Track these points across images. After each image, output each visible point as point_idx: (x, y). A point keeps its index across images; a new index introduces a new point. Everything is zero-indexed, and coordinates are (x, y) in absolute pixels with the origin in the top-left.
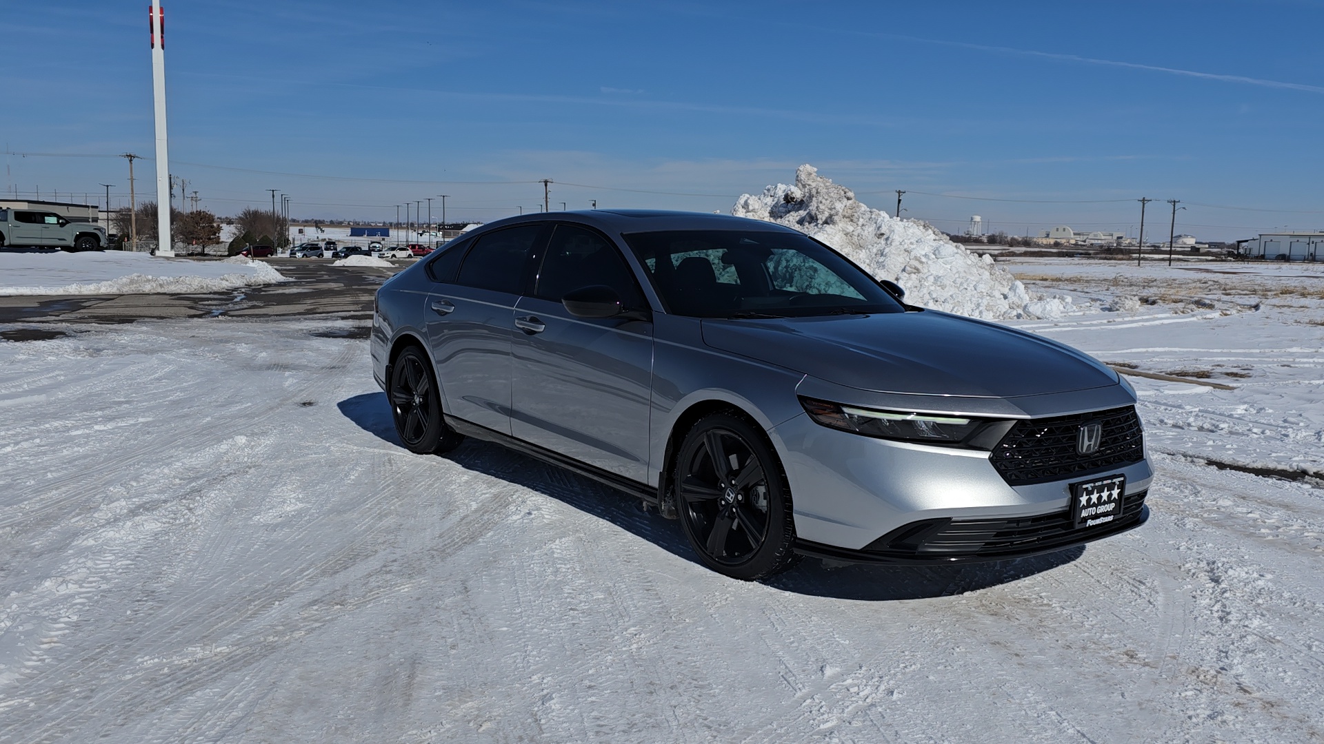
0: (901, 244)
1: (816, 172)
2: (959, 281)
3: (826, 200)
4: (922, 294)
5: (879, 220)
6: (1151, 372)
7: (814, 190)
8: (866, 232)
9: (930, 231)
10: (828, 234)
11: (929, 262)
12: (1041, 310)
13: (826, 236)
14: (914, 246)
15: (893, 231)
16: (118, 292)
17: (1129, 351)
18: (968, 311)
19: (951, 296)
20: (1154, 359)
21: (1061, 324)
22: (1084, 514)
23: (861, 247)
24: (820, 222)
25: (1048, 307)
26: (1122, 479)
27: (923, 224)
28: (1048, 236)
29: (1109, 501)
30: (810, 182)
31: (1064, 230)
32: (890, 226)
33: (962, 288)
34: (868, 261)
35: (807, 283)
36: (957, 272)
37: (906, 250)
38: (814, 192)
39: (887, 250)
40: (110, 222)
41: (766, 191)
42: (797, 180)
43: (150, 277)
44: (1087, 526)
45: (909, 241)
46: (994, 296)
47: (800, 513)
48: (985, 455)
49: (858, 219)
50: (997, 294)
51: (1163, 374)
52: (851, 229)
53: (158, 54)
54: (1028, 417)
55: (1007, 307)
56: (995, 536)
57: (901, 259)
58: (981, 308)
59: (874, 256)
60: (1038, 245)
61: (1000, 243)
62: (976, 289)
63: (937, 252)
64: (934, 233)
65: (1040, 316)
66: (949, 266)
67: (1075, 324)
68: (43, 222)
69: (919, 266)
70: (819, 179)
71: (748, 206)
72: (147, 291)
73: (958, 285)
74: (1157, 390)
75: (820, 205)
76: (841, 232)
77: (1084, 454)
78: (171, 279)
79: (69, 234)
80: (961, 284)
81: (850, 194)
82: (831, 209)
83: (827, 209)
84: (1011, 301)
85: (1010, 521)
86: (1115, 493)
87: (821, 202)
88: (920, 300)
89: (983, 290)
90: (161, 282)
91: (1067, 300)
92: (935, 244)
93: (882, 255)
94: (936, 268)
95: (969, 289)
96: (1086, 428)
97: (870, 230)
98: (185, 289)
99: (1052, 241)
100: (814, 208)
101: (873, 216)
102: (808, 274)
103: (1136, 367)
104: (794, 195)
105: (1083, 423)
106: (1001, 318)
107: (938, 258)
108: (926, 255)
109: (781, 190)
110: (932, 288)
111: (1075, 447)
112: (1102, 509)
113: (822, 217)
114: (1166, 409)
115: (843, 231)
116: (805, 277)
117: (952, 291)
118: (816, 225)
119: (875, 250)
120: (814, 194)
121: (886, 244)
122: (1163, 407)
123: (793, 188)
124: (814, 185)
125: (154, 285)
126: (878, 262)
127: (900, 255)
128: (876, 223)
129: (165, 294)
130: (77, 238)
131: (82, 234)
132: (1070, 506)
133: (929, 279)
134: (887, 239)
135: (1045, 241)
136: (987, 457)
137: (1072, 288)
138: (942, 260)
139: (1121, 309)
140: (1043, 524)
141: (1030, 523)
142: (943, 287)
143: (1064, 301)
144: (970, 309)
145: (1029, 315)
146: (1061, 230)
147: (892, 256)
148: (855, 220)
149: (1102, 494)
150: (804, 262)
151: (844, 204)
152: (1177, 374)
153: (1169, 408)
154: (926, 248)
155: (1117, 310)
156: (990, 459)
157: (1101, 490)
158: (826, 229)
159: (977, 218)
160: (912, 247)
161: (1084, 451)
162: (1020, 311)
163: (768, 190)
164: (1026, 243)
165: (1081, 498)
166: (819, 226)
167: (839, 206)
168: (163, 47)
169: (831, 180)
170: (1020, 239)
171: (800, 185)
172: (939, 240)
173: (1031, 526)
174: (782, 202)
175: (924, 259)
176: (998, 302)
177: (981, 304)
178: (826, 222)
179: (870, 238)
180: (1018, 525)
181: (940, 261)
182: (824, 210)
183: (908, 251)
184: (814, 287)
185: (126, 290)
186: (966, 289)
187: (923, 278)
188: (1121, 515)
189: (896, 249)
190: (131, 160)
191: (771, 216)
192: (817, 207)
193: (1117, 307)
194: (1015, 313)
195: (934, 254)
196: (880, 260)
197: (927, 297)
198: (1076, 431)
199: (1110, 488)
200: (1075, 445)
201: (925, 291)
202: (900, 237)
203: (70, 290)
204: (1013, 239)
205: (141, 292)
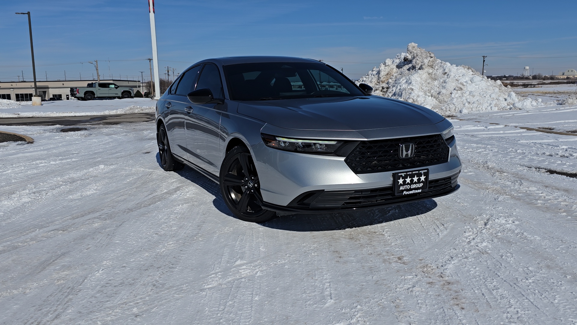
0: (454, 77)
1: (417, 46)
2: (482, 93)
3: (420, 58)
4: (463, 100)
5: (445, 66)
6: (559, 131)
7: (415, 54)
8: (438, 72)
9: (470, 70)
10: (420, 74)
11: (467, 85)
12: (521, 105)
13: (419, 75)
14: (461, 78)
15: (451, 71)
16: (124, 113)
17: (555, 122)
18: (485, 107)
19: (477, 100)
20: (565, 125)
21: (530, 111)
22: (401, 188)
23: (435, 79)
24: (417, 69)
25: (525, 104)
26: (426, 171)
27: (468, 67)
28: (563, 74)
29: (419, 181)
30: (413, 51)
31: (572, 71)
32: (450, 69)
33: (483, 96)
34: (438, 86)
35: (408, 96)
36: (482, 89)
37: (456, 80)
38: (415, 55)
39: (447, 80)
40: (144, 87)
41: (397, 57)
42: (408, 50)
43: (138, 107)
44: (404, 194)
45: (458, 76)
46: (500, 100)
47: (263, 189)
48: (343, 159)
49: (435, 67)
50: (501, 98)
51: (565, 132)
52: (431, 71)
53: (152, 15)
54: (366, 140)
55: (506, 105)
56: (349, 199)
57: (454, 84)
58: (491, 105)
59: (441, 83)
60: (558, 79)
61: (539, 79)
62: (490, 97)
63: (472, 80)
64: (472, 71)
65: (521, 108)
66: (477, 87)
67: (538, 111)
68: (109, 87)
69: (462, 87)
70: (418, 49)
71: (386, 64)
72: (136, 112)
73: (482, 95)
74: (556, 139)
75: (417, 61)
76: (426, 73)
77: (404, 158)
78: (147, 107)
79: (119, 92)
80: (483, 94)
81: (432, 55)
82: (422, 63)
83: (420, 63)
84: (508, 102)
85: (356, 191)
86: (423, 178)
87: (417, 60)
88: (461, 103)
89: (494, 97)
90: (142, 109)
91: (539, 100)
92: (472, 76)
93: (445, 82)
94: (471, 88)
95: (487, 97)
96: (404, 145)
97: (440, 71)
98: (151, 111)
99: (565, 77)
100: (414, 63)
101: (442, 65)
102: (409, 92)
103: (553, 129)
104: (408, 58)
105: (402, 143)
106: (501, 110)
107: (472, 83)
108: (466, 82)
109: (403, 55)
110: (468, 97)
111: (398, 155)
112: (414, 186)
113: (418, 67)
114: (552, 148)
115: (427, 72)
116: (407, 93)
117: (478, 98)
118: (415, 70)
119: (442, 81)
120: (416, 56)
121: (447, 77)
122: (551, 147)
123: (408, 55)
124: (415, 52)
125: (139, 110)
126: (443, 86)
127: (453, 82)
128: (443, 68)
129: (143, 113)
130: (122, 93)
131: (124, 92)
132: (393, 184)
133: (466, 93)
134: (448, 75)
135: (562, 77)
136: (343, 160)
137: (551, 96)
138: (474, 84)
139: (567, 104)
140: (378, 193)
141: (369, 193)
142: (473, 96)
143: (537, 101)
144: (486, 106)
145: (515, 107)
146: (570, 71)
147: (449, 83)
148: (433, 67)
149: (413, 178)
150: (408, 86)
151: (428, 60)
152: (572, 132)
153: (554, 147)
154: (467, 78)
155: (564, 104)
156: (345, 161)
157: (412, 176)
158: (419, 72)
159: (527, 68)
160: (460, 78)
161: (404, 156)
162: (512, 106)
163: (398, 56)
164: (552, 78)
165: (399, 180)
166: (416, 71)
167: (426, 61)
168: (154, 12)
169: (424, 49)
170: (549, 77)
171: (409, 52)
172: (475, 75)
173: (369, 194)
174: (403, 61)
175: (465, 84)
176: (502, 102)
177: (492, 104)
178: (420, 69)
179: (440, 75)
180: (362, 193)
181: (473, 84)
182: (419, 63)
183: (457, 80)
184: (411, 98)
185: (128, 112)
186: (485, 97)
187: (464, 93)
188: (427, 190)
189: (452, 80)
190: (150, 61)
191: (397, 68)
192: (416, 62)
193: (564, 103)
194: (509, 107)
195: (471, 81)
196: (444, 85)
197: (465, 101)
198: (398, 147)
199: (419, 175)
200: (398, 154)
201: (464, 98)
202: (454, 74)
203: (106, 113)
204: (545, 77)
205: (134, 113)
